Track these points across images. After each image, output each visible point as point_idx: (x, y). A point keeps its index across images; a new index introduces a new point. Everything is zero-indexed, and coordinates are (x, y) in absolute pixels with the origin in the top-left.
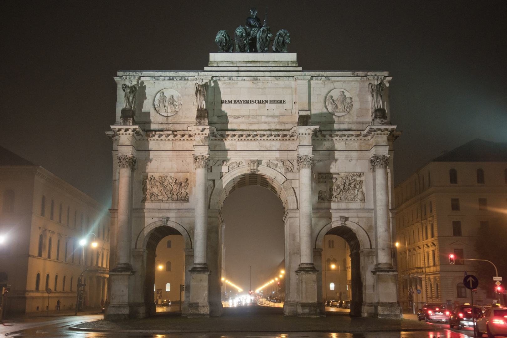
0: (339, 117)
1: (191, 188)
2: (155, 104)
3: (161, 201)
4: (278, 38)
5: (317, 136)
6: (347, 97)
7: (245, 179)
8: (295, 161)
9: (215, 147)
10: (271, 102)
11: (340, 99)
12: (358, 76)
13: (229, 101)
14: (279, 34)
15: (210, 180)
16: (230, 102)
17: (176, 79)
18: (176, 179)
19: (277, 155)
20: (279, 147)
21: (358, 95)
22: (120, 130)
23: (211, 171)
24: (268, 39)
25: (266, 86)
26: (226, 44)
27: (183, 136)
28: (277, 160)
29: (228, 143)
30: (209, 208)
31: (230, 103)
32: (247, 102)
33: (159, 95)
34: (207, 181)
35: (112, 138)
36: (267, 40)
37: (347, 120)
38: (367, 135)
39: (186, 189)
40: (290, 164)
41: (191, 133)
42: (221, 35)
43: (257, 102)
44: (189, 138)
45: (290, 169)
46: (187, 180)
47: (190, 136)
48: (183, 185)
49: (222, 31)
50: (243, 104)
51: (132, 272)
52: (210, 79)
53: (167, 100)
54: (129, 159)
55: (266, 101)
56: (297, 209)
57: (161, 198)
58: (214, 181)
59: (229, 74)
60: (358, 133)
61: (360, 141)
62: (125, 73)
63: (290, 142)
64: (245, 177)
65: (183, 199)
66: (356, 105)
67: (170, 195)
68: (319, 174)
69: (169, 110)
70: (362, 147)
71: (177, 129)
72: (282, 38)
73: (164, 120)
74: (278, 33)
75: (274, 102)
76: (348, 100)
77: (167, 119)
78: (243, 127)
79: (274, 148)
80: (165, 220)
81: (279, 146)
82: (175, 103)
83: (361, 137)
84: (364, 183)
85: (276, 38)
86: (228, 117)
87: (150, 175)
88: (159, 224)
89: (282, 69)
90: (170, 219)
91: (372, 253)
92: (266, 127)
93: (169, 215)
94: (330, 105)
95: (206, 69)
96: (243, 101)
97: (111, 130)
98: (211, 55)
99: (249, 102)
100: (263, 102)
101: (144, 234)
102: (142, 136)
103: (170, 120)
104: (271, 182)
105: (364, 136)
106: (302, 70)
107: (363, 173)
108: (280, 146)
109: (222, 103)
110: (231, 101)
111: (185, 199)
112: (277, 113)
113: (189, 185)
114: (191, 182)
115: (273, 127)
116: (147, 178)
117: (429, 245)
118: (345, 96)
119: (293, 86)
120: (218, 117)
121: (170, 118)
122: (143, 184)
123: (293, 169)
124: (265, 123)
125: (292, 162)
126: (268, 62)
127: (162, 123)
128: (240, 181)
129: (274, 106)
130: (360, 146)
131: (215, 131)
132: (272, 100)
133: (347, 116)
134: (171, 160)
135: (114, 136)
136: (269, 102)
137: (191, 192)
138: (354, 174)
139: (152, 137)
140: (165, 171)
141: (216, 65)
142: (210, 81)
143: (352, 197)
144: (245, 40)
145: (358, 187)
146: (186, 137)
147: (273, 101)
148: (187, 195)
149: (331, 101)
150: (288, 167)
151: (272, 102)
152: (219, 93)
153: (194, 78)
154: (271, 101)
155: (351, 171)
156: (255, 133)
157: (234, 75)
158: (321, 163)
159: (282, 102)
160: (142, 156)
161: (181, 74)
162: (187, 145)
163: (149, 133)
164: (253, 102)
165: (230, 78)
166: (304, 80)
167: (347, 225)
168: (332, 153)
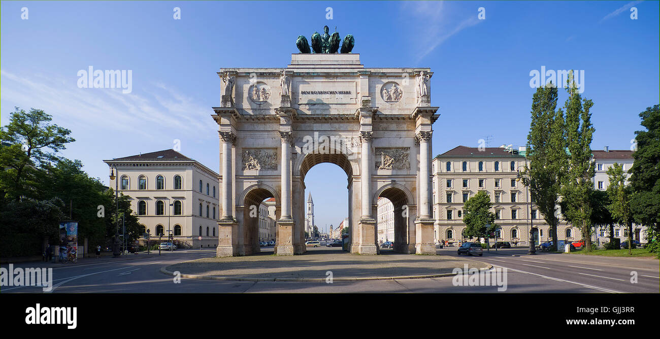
0: (391, 104)
1: (279, 160)
4: (345, 41)
5: (375, 119)
6: (398, 89)
9: (295, 128)
11: (393, 91)
12: (407, 72)
14: (346, 38)
15: (293, 153)
16: (309, 93)
17: (266, 74)
18: (268, 153)
25: (336, 81)
26: (305, 47)
27: (272, 118)
32: (322, 93)
33: (253, 88)
36: (336, 44)
37: (397, 107)
38: (414, 117)
39: (275, 160)
41: (277, 116)
42: (300, 38)
43: (329, 93)
44: (277, 121)
46: (276, 154)
47: (278, 119)
48: (273, 158)
51: (236, 222)
53: (259, 91)
55: (336, 92)
56: (360, 177)
58: (296, 154)
59: (307, 71)
60: (407, 116)
61: (407, 123)
63: (354, 124)
65: (273, 168)
66: (405, 95)
67: (263, 165)
69: (262, 100)
70: (409, 128)
71: (268, 114)
72: (348, 41)
73: (257, 107)
76: (399, 91)
77: (260, 106)
78: (318, 112)
79: (342, 129)
80: (260, 184)
81: (346, 127)
82: (266, 94)
83: (409, 120)
84: (410, 155)
88: (256, 188)
89: (348, 66)
90: (264, 183)
92: (335, 112)
93: (262, 180)
94: (385, 95)
96: (318, 92)
100: (333, 93)
102: (240, 119)
103: (262, 107)
105: (411, 119)
107: (410, 147)
109: (302, 93)
111: (275, 168)
113: (278, 158)
114: (279, 155)
115: (342, 113)
116: (245, 152)
121: (262, 105)
122: (242, 157)
124: (336, 109)
126: (337, 61)
127: (256, 110)
129: (342, 96)
132: (341, 91)
134: (263, 138)
136: (338, 93)
137: (279, 162)
138: (403, 148)
139: (248, 120)
140: (259, 147)
141: (297, 63)
143: (401, 166)
145: (405, 158)
146: (274, 120)
148: (275, 165)
149: (386, 91)
151: (341, 93)
155: (401, 146)
156: (328, 116)
157: (311, 71)
158: (378, 140)
159: (348, 93)
160: (242, 135)
161: (269, 71)
162: (275, 126)
163: (245, 116)
164: (325, 93)
165: (308, 73)
166: (366, 75)
167: (396, 186)
168: (386, 132)
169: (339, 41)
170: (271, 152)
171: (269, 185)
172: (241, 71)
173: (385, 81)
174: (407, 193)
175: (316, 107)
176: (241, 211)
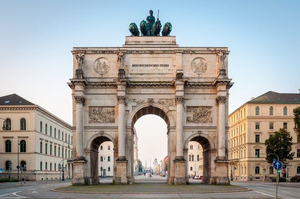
0: (199, 74)
1: (116, 115)
2: (95, 67)
3: (99, 122)
4: (165, 27)
5: (187, 86)
7: (146, 110)
8: (174, 100)
9: (129, 92)
11: (200, 64)
12: (210, 51)
16: (137, 66)
17: (106, 52)
18: (108, 110)
19: (164, 96)
22: (75, 82)
23: (127, 106)
26: (135, 31)
27: (111, 85)
28: (164, 99)
30: (126, 127)
32: (147, 66)
33: (97, 62)
34: (125, 111)
36: (158, 29)
37: (204, 76)
38: (214, 85)
39: (113, 116)
42: (132, 25)
43: (153, 65)
45: (171, 104)
46: (114, 111)
47: (115, 85)
48: (111, 113)
50: (145, 67)
51: (85, 161)
54: (81, 98)
55: (158, 65)
56: (175, 127)
57: (100, 121)
58: (129, 111)
59: (137, 49)
60: (210, 84)
61: (210, 88)
62: (78, 49)
66: (209, 68)
67: (104, 119)
68: (187, 107)
69: (103, 71)
70: (212, 92)
71: (107, 81)
72: (167, 28)
73: (100, 76)
75: (163, 65)
76: (204, 65)
77: (102, 76)
78: (145, 80)
79: (162, 93)
80: (102, 133)
81: (165, 91)
82: (106, 66)
83: (211, 86)
84: (212, 112)
86: (136, 74)
87: (93, 108)
88: (99, 135)
89: (167, 46)
90: (105, 133)
91: (215, 150)
92: (158, 80)
93: (104, 130)
94: (194, 68)
96: (145, 65)
99: (149, 66)
100: (156, 65)
101: (91, 140)
102: (87, 85)
103: (104, 76)
107: (212, 107)
109: (133, 66)
111: (113, 121)
112: (164, 72)
113: (115, 113)
115: (162, 80)
116: (91, 110)
120: (130, 74)
122: (89, 113)
123: (173, 104)
124: (158, 78)
125: (172, 100)
126: (159, 42)
127: (99, 78)
129: (162, 68)
131: (129, 82)
133: (204, 74)
134: (105, 99)
135: (72, 85)
137: (116, 118)
138: (207, 107)
139: (93, 86)
140: (102, 105)
141: (129, 44)
143: (206, 120)
145: (208, 114)
146: (113, 86)
148: (114, 119)
149: (195, 65)
151: (161, 65)
152: (131, 60)
153: (117, 51)
155: (205, 105)
156: (152, 83)
157: (140, 49)
158: (189, 101)
159: (167, 66)
160: (88, 97)
161: (109, 49)
162: (113, 91)
163: (91, 84)
164: (151, 66)
165: (137, 51)
166: (180, 52)
167: (202, 135)
168: (195, 95)
169: (160, 27)
170: (110, 109)
171: (109, 133)
172: (88, 49)
173: (194, 56)
174: (210, 141)
175: (143, 76)
176: (88, 152)
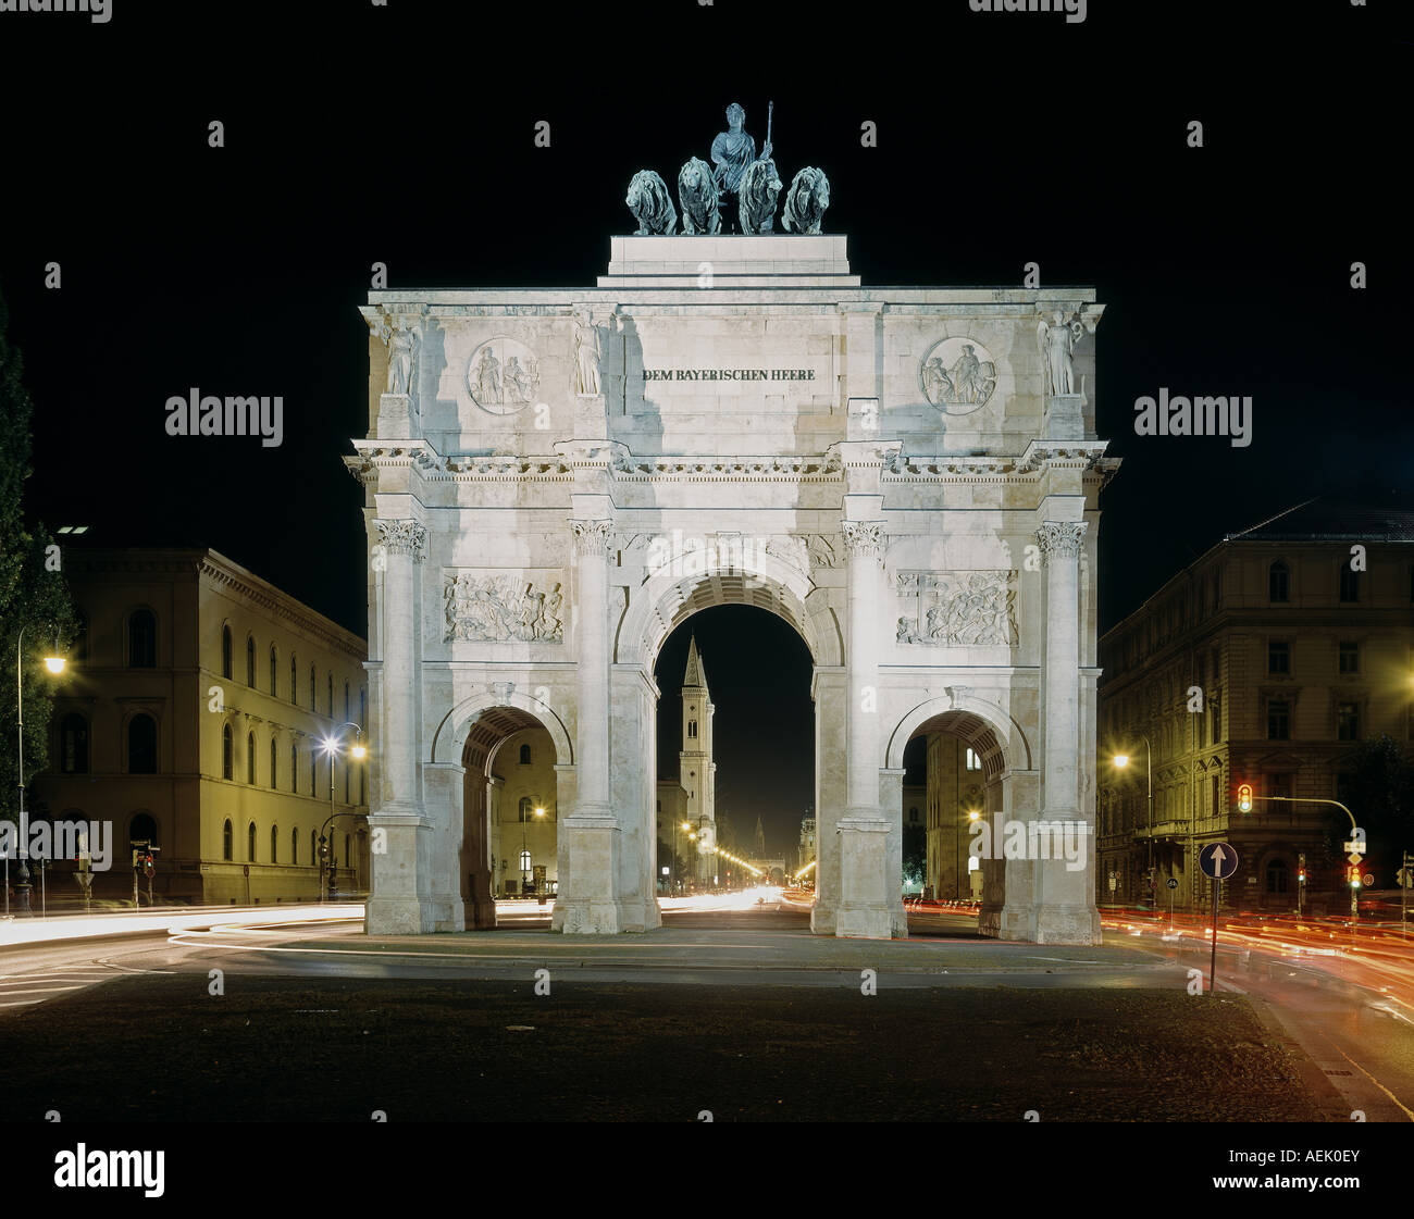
0: (956, 416)
1: (569, 607)
2: (471, 382)
3: (491, 641)
4: (798, 190)
5: (894, 471)
6: (980, 362)
7: (710, 586)
8: (838, 538)
9: (627, 501)
10: (776, 377)
11: (961, 368)
12: (1011, 304)
13: (663, 372)
14: (800, 181)
15: (615, 588)
16: (667, 376)
17: (524, 313)
18: (531, 585)
19: (790, 520)
20: (796, 501)
21: (1011, 357)
22: (379, 452)
23: (619, 565)
24: (770, 196)
25: (763, 333)
26: (656, 212)
27: (544, 468)
28: (790, 535)
29: (662, 488)
30: (615, 662)
31: (666, 378)
32: (713, 377)
33: (478, 357)
34: (608, 589)
35: (362, 474)
36: (766, 200)
37: (980, 426)
38: (1029, 467)
39: (555, 611)
40: (826, 546)
41: (563, 461)
42: (642, 183)
43: (738, 375)
44: (561, 475)
45: (824, 559)
46: (557, 586)
47: (563, 469)
48: (547, 600)
49: (643, 173)
50: (700, 381)
51: (425, 818)
52: (613, 310)
53: (500, 370)
54: (404, 530)
55: (762, 372)
56: (843, 665)
57: (492, 634)
58: (627, 589)
59: (664, 297)
60: (1008, 462)
61: (1010, 483)
62: (390, 297)
63: (827, 486)
64: (708, 580)
65: (548, 636)
66: (1006, 386)
67: (514, 628)
68: (900, 572)
69: (508, 398)
70: (1016, 500)
71: (528, 451)
72: (807, 194)
73: (495, 426)
74: (796, 180)
75: (784, 375)
76: (984, 372)
79: (781, 504)
80: (504, 690)
81: (797, 496)
82: (521, 378)
83: (1014, 474)
84: (1017, 597)
85: (790, 193)
86: (662, 417)
87: (461, 573)
89: (807, 282)
90: (516, 689)
91: (1032, 780)
92: (761, 445)
93: (511, 677)
94: (935, 385)
95: (601, 281)
96: (701, 374)
97: (355, 453)
98: (617, 243)
99: (719, 377)
100: (754, 375)
101: (452, 726)
102: (437, 468)
103: (510, 425)
104: (776, 594)
105: (1023, 471)
106: (859, 284)
107: (1017, 571)
108: (799, 497)
109: (645, 378)
110: (670, 372)
111: (554, 638)
112: (792, 405)
113: (563, 601)
114: (567, 592)
115: (779, 445)
116: (455, 582)
117: (1207, 762)
118: (975, 358)
119: (836, 332)
120: (637, 417)
121: (510, 421)
122: (445, 597)
123: (832, 559)
124: (761, 434)
125: (829, 539)
126: (770, 262)
127: (489, 434)
128: (699, 589)
129: (783, 386)
130: (1010, 498)
131: (626, 455)
132: (779, 372)
133: (980, 414)
134: (514, 534)
135: (365, 468)
136: (770, 376)
137: (568, 617)
138: (993, 573)
139: (462, 471)
140: (502, 563)
141: (628, 270)
142: (613, 318)
143: (987, 633)
144: (706, 199)
146: (553, 472)
147: (781, 373)
148: (558, 626)
149: (937, 371)
150: (819, 554)
151: (777, 375)
152: (639, 350)
153: (571, 308)
154: (776, 373)
155: (986, 565)
157: (676, 298)
158: (906, 543)
159: (806, 376)
160: (440, 521)
161: (534, 298)
162: (555, 494)
163: (455, 460)
164: (729, 376)
165: (667, 308)
166: (866, 312)
167: (969, 707)
168: (936, 517)
170: (543, 582)
172: (439, 298)
175: (695, 423)
